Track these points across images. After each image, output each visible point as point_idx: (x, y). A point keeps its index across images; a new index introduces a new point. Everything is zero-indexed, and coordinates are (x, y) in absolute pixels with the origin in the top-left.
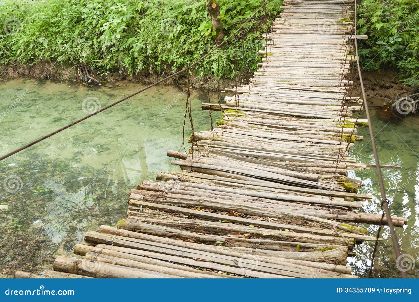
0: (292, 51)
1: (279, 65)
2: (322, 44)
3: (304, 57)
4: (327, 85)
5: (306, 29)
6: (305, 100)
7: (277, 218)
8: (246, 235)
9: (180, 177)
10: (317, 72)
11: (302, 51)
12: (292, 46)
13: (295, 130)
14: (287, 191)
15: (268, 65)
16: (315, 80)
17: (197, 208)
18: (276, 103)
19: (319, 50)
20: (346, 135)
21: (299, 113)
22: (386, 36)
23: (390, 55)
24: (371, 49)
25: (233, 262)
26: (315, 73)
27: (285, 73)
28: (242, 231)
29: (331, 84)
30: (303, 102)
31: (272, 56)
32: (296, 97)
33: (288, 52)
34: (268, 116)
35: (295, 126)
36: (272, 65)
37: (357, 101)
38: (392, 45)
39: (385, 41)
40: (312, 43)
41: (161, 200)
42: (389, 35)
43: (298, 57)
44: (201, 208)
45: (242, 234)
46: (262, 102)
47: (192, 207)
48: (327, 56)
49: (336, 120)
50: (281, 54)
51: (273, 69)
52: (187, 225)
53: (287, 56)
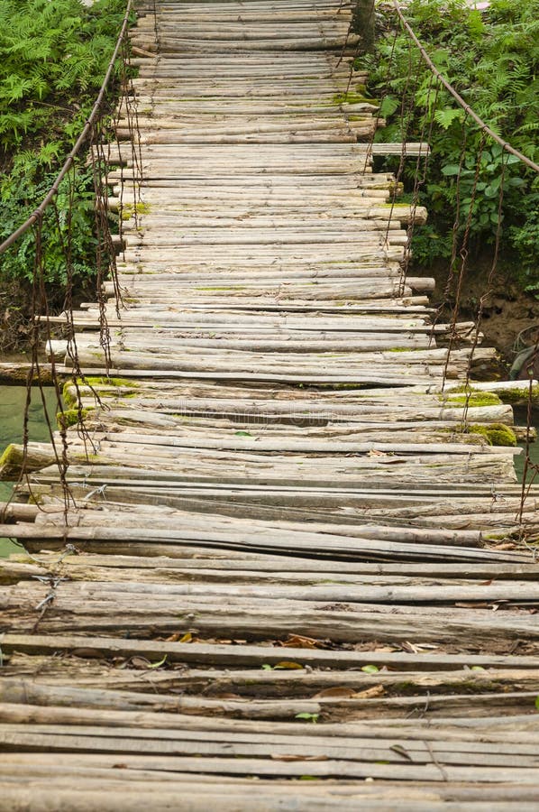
0: (209, 195)
1: (180, 240)
2: (296, 173)
3: (252, 213)
4: (359, 292)
5: (231, 130)
6: (308, 339)
7: (434, 641)
8: (372, 691)
9: (52, 568)
10: (309, 256)
11: (239, 196)
12: (200, 180)
13: (324, 423)
14: (408, 579)
15: (145, 241)
16: (314, 280)
17: (182, 636)
18: (222, 353)
19: (293, 190)
20: (488, 424)
21: (311, 374)
22: (468, 150)
23: (485, 209)
24: (426, 192)
25: (393, 753)
26: (308, 260)
27: (213, 262)
28: (356, 683)
29: (369, 289)
30: (307, 344)
31: (148, 213)
32: (275, 331)
33: (194, 198)
34: (215, 390)
35: (317, 412)
36: (157, 241)
37: (469, 334)
38: (489, 177)
39: (468, 165)
40: (264, 172)
41: (57, 625)
42: (476, 145)
43: (232, 213)
44: (193, 635)
45: (357, 691)
46: (176, 353)
47: (166, 636)
48: (324, 209)
49: (433, 388)
50: (174, 208)
51: (167, 254)
52: (175, 684)
53: (199, 213)
